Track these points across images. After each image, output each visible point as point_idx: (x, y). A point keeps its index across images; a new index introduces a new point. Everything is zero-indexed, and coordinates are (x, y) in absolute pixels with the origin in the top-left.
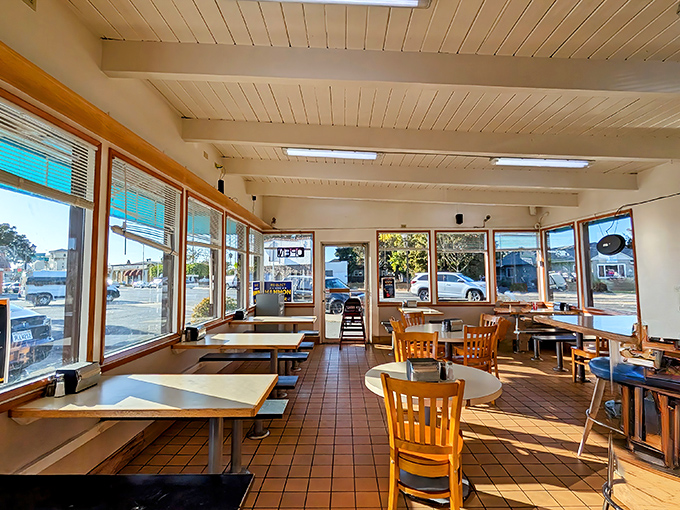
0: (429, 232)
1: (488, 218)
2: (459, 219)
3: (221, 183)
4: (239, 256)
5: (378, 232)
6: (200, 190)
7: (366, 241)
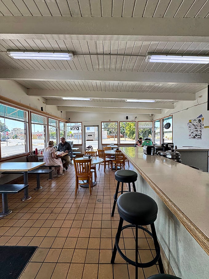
0: (118, 122)
1: (136, 117)
2: (127, 118)
3: (42, 108)
4: (56, 129)
5: (102, 122)
6: (35, 111)
7: (98, 125)
